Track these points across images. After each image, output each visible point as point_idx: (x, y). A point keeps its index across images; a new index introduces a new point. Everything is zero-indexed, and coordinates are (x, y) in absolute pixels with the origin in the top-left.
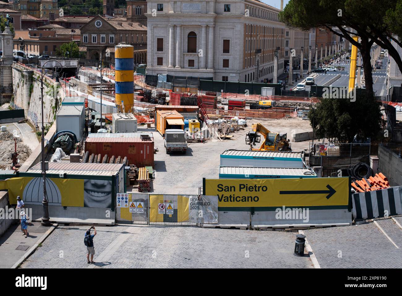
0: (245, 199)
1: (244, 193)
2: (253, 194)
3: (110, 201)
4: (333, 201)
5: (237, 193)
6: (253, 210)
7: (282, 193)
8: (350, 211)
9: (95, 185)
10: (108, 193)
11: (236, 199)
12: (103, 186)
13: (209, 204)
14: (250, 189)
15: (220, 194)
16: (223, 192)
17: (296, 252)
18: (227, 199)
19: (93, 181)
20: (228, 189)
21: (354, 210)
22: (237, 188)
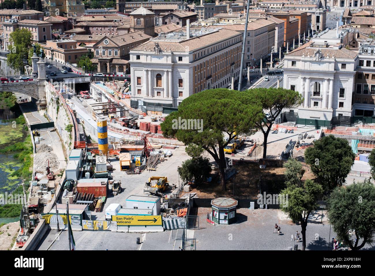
0: (126, 222)
1: (125, 220)
2: (128, 221)
3: (80, 223)
4: (156, 223)
5: (123, 220)
6: (129, 226)
7: (138, 220)
8: (163, 227)
9: (74, 217)
10: (79, 220)
11: (123, 222)
12: (77, 218)
13: (114, 224)
14: (127, 219)
15: (117, 221)
16: (118, 220)
17: (137, 243)
18: (120, 222)
19: (74, 216)
20: (120, 219)
21: (164, 226)
22: (123, 219)
